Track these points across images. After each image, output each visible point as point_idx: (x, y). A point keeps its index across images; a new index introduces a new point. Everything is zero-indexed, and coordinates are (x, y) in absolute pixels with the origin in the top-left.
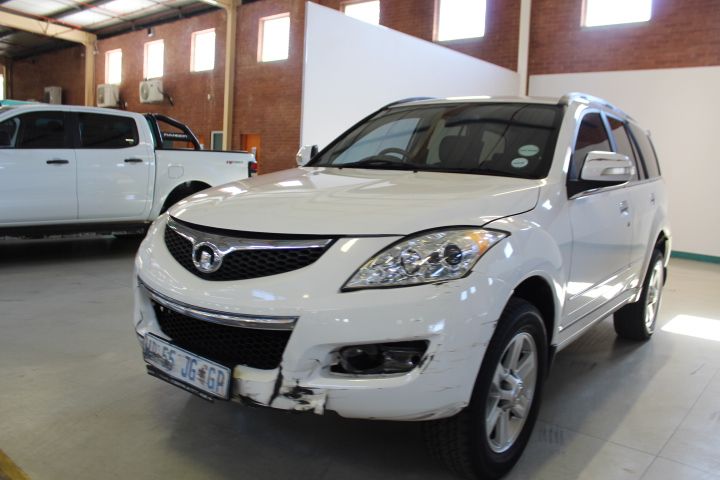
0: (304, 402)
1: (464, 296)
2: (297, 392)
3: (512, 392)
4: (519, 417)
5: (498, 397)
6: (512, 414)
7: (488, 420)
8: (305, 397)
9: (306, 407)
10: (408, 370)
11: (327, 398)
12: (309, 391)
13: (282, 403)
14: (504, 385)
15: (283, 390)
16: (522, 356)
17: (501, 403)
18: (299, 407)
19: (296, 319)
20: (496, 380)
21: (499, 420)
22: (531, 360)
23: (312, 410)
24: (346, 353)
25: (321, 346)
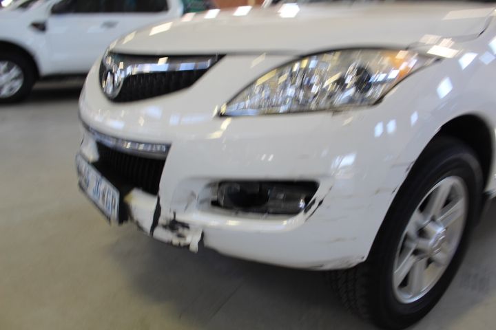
0: (180, 236)
1: (379, 130)
2: (174, 225)
3: (431, 242)
4: (438, 264)
5: (413, 246)
6: (429, 262)
7: (396, 272)
8: (181, 230)
9: (182, 242)
10: (295, 212)
11: (203, 235)
12: (185, 226)
13: (162, 234)
14: (422, 233)
15: (161, 220)
16: (448, 202)
17: (416, 252)
18: (176, 241)
19: (168, 147)
20: (410, 228)
21: (412, 268)
22: (459, 207)
23: (188, 246)
24: (225, 188)
25: (195, 179)
